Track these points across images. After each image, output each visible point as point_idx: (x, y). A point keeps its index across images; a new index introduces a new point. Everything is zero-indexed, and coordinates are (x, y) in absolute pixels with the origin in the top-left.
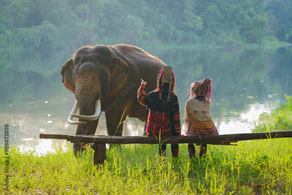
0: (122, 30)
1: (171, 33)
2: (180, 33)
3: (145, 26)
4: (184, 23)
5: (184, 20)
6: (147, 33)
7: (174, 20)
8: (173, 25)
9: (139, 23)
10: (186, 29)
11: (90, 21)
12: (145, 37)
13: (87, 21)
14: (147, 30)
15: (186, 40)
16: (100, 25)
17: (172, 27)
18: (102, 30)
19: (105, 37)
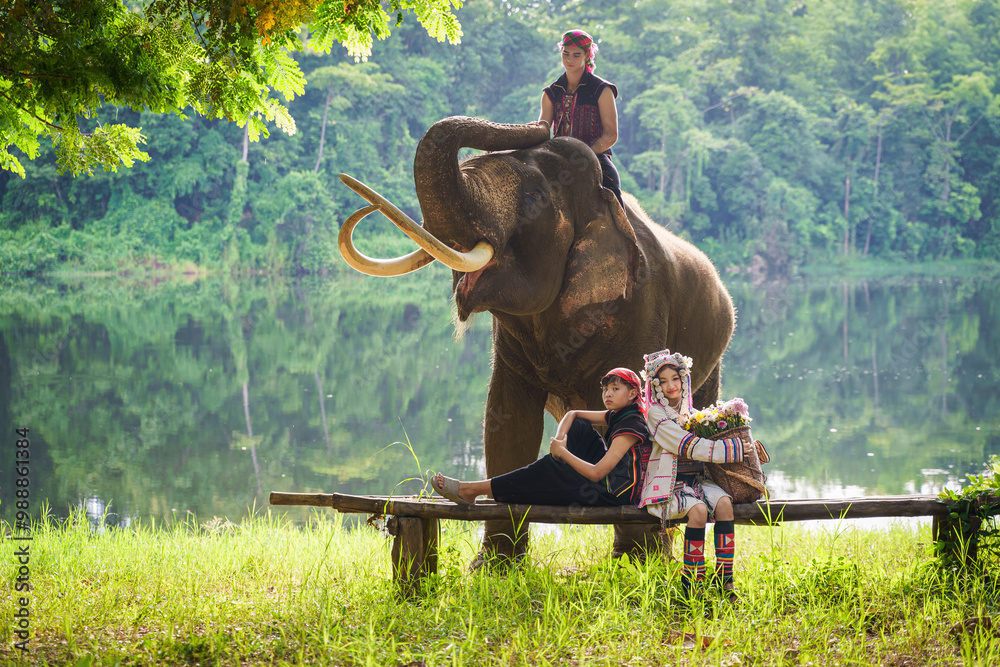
0: (755, 221)
1: (893, 229)
2: (916, 228)
3: (820, 209)
4: (929, 203)
5: (929, 194)
6: (824, 230)
7: (900, 194)
8: (898, 207)
9: (803, 199)
10: (934, 218)
11: (668, 198)
12: (819, 241)
13: (660, 195)
14: (823, 222)
15: (932, 248)
16: (695, 206)
17: (895, 213)
18: (702, 222)
19: (710, 240)
